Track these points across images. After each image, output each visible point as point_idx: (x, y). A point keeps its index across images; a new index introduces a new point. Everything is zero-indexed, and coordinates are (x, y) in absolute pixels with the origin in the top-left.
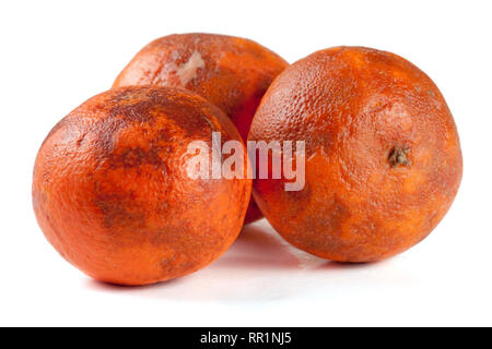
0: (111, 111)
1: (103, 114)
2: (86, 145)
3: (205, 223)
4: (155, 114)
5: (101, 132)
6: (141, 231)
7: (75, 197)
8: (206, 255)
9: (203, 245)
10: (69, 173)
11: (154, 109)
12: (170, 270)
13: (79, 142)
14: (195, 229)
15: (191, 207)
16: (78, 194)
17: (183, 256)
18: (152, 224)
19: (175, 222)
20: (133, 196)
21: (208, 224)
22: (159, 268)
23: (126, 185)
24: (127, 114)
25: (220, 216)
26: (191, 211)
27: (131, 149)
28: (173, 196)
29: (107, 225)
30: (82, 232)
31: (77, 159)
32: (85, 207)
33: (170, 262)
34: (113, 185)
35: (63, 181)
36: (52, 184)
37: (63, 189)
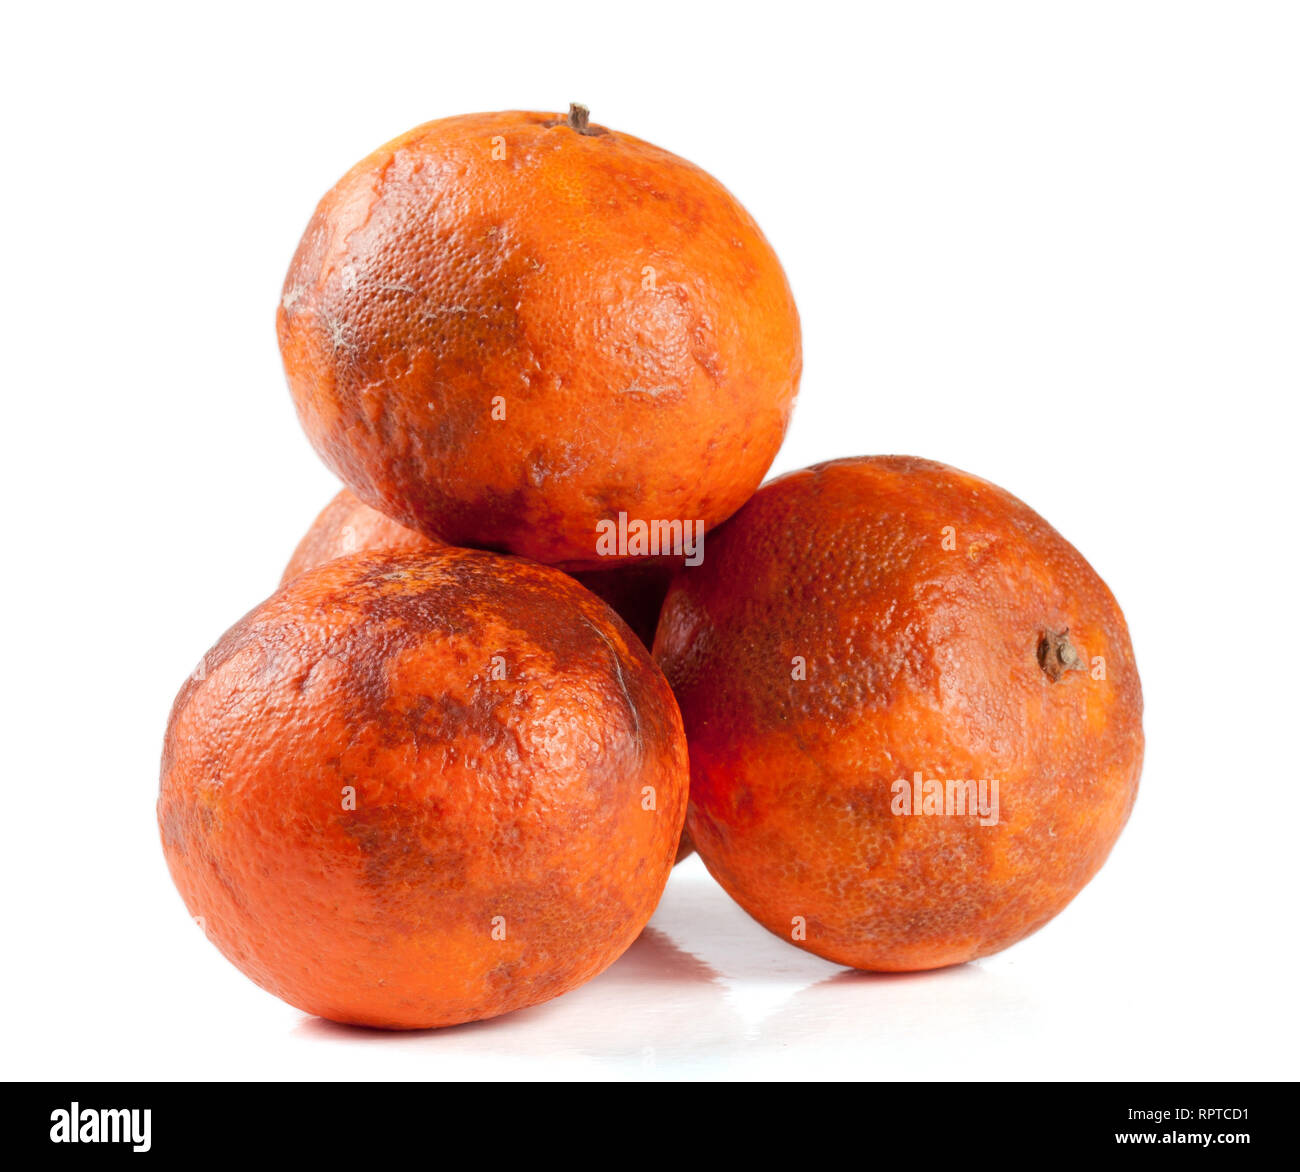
0: (369, 608)
1: (351, 617)
2: (315, 690)
3: (599, 878)
4: (478, 615)
5: (351, 660)
6: (455, 895)
7: (294, 814)
8: (594, 954)
9: (589, 930)
10: (278, 755)
11: (474, 605)
12: (507, 992)
13: (299, 683)
14: (579, 891)
15: (573, 840)
16: (301, 808)
17: (544, 956)
18: (480, 879)
19: (535, 875)
20: (438, 810)
21: (607, 878)
22: (486, 987)
23: (422, 786)
24: (411, 613)
25: (632, 860)
26: (571, 848)
27: (430, 699)
28: (531, 813)
29: (373, 881)
30: (307, 899)
31: (295, 723)
32: (317, 839)
33: (512, 973)
34: (388, 784)
35: (260, 776)
36: (230, 784)
37: (260, 797)
